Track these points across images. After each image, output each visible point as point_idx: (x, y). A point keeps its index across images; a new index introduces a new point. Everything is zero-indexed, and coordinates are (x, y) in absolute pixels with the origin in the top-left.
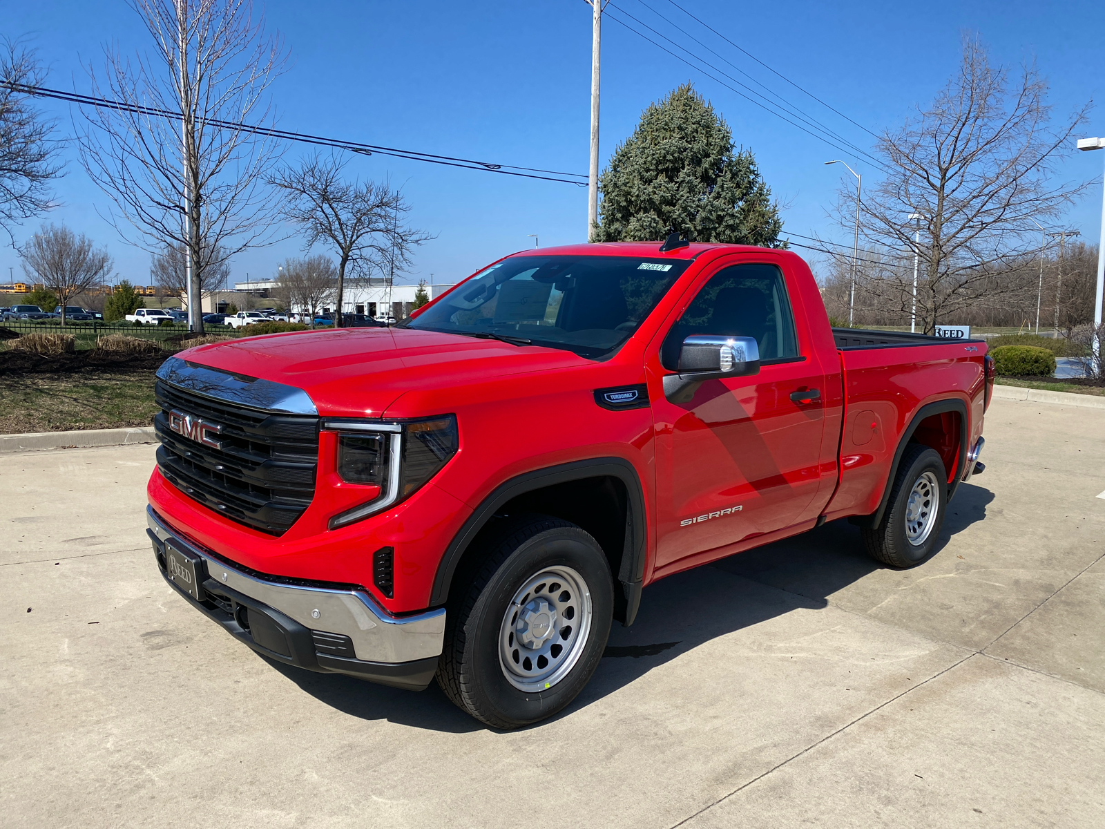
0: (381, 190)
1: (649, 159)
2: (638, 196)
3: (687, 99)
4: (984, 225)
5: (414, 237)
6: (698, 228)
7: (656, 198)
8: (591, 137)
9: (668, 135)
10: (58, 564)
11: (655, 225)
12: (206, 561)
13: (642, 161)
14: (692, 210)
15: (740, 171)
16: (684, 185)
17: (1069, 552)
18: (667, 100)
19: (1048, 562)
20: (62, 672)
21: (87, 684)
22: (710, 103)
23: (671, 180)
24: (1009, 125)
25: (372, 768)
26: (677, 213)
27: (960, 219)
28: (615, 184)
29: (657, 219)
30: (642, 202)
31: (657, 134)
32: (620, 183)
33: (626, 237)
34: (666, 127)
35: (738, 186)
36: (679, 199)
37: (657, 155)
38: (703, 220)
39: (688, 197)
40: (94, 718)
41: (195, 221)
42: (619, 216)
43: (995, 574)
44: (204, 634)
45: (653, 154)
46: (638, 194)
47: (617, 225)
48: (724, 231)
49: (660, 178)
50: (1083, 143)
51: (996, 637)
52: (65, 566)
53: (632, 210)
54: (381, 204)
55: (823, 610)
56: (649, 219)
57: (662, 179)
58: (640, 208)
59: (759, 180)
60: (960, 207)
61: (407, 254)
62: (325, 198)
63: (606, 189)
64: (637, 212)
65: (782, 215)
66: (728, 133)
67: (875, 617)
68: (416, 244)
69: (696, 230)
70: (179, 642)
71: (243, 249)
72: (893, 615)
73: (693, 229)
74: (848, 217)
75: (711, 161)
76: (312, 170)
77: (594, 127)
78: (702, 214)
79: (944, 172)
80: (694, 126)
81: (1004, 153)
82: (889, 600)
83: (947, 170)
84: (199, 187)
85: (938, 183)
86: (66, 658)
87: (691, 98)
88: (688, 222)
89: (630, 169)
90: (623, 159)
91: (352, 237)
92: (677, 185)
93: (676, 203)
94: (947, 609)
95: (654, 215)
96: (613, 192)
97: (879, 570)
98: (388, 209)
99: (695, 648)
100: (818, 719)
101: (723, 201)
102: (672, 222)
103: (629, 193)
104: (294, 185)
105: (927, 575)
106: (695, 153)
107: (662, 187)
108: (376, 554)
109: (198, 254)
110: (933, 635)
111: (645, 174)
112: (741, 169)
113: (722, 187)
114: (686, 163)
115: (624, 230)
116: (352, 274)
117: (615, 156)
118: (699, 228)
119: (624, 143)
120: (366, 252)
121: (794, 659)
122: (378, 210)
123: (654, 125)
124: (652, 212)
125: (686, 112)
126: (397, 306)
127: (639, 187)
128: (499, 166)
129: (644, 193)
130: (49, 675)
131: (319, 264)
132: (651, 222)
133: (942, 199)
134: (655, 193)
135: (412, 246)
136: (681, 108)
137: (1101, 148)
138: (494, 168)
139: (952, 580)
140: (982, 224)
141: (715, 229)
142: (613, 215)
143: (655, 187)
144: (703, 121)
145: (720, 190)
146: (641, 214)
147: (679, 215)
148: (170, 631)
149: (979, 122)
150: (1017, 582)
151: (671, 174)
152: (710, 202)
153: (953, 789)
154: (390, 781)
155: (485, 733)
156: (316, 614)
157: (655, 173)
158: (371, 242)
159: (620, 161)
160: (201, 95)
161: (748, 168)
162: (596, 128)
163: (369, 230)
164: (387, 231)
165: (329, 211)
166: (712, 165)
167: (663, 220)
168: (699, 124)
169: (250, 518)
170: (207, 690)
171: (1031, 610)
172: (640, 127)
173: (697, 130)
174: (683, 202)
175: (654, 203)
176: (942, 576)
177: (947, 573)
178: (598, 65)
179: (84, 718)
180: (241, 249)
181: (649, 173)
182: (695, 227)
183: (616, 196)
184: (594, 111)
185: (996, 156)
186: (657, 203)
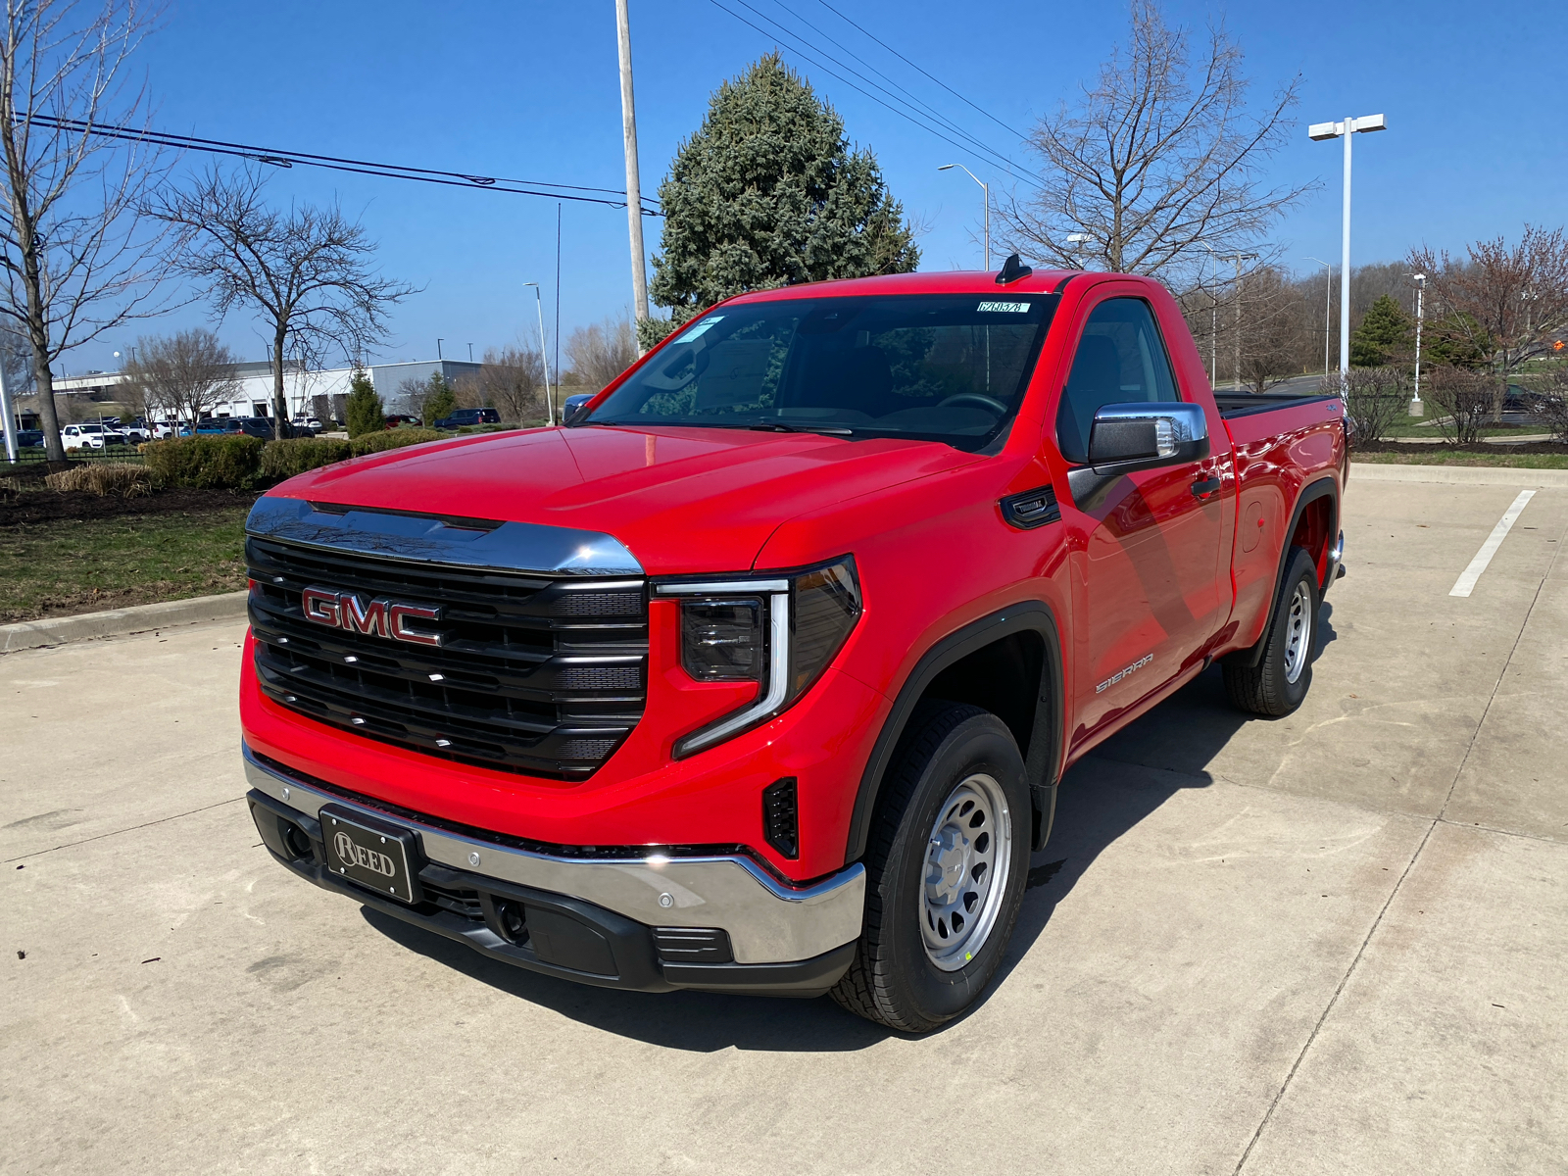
0: (328, 220)
1: (730, 163)
2: (718, 218)
3: (775, 75)
4: (1178, 246)
5: (387, 292)
6: (807, 263)
7: (746, 220)
8: (625, 135)
9: (754, 128)
10: (21, 867)
11: (747, 260)
12: (420, 835)
13: (720, 167)
14: (798, 236)
15: (858, 179)
16: (784, 200)
17: (1463, 671)
18: (746, 76)
19: (1444, 687)
20: (152, 1055)
21: (207, 1069)
22: (807, 82)
23: (765, 194)
24: (1199, 108)
25: (766, 1130)
26: (777, 241)
27: (1144, 239)
28: (686, 199)
29: (749, 251)
30: (725, 226)
31: (736, 126)
32: (692, 199)
33: (704, 278)
34: (749, 116)
35: (858, 202)
36: (778, 221)
37: (742, 159)
38: (816, 250)
39: (791, 218)
40: (258, 1126)
41: (33, 278)
42: (692, 247)
43: (1394, 711)
44: (354, 952)
45: (736, 157)
46: (719, 216)
47: (691, 262)
48: (845, 266)
49: (749, 191)
50: (1316, 130)
51: (1446, 796)
52: (37, 870)
53: (712, 238)
54: (331, 241)
55: (1211, 787)
56: (738, 252)
57: (751, 192)
58: (724, 236)
59: (884, 191)
60: (1143, 222)
61: (380, 319)
62: (240, 236)
63: (670, 207)
64: (720, 241)
65: (918, 241)
66: (838, 124)
67: (1280, 789)
68: (391, 302)
69: (805, 265)
70: (320, 971)
71: (119, 321)
72: (1302, 782)
73: (802, 265)
74: (1000, 241)
75: (818, 166)
76: (213, 191)
77: (628, 119)
78: (812, 241)
79: (1119, 174)
80: (789, 115)
81: (1189, 149)
82: (1284, 762)
83: (1123, 171)
84: (29, 222)
85: (1113, 192)
86: (139, 1028)
87: (780, 73)
88: (794, 254)
89: (702, 178)
90: (688, 165)
91: (289, 296)
92: (775, 200)
93: (775, 226)
94: (1364, 765)
95: (745, 244)
96: (683, 211)
97: (1248, 722)
98: (340, 248)
99: (1091, 867)
100: (1319, 944)
101: (840, 223)
102: (771, 256)
103: (706, 213)
104: (185, 216)
105: (1313, 723)
106: (795, 154)
107: (751, 204)
108: (767, 791)
109: (42, 332)
110: (1369, 804)
111: (726, 185)
112: (858, 176)
113: (836, 202)
114: (785, 169)
115: (702, 269)
116: (293, 353)
117: (677, 160)
118: (810, 262)
119: (689, 139)
120: (315, 318)
121: (1227, 863)
122: (323, 252)
123: (729, 116)
124: (741, 241)
125: (776, 95)
126: (320, 401)
127: (720, 205)
128: (493, 181)
129: (728, 214)
130: (130, 1064)
131: (197, 343)
132: (741, 255)
133: (1118, 213)
134: (742, 212)
135: (387, 305)
136: (769, 88)
137: (1337, 136)
138: (486, 183)
139: (1347, 725)
140: (1175, 244)
141: (833, 262)
142: (685, 247)
143: (742, 205)
144: (801, 107)
145: (834, 207)
146: (725, 246)
147: (781, 244)
148: (292, 954)
149: (1159, 105)
150: (1425, 718)
151: (766, 184)
152: (823, 224)
153: (1550, 1017)
154: (808, 1147)
155: (892, 1042)
156: (666, 901)
157: (741, 185)
158: (319, 301)
159: (685, 167)
160: (18, 69)
161: (869, 175)
162: (631, 120)
163: (318, 283)
164: (345, 284)
165: (246, 255)
166: (820, 171)
167: (758, 252)
168: (795, 111)
169: (517, 756)
170: (419, 1045)
171: (1465, 753)
172: (710, 118)
173: (793, 120)
174: (785, 225)
175: (743, 227)
176: (1332, 721)
177: (1335, 717)
178: (625, 26)
179: (240, 1130)
180: (114, 322)
181: (731, 185)
182: (804, 262)
183: (687, 216)
184: (625, 96)
185: (1182, 152)
186: (748, 227)
